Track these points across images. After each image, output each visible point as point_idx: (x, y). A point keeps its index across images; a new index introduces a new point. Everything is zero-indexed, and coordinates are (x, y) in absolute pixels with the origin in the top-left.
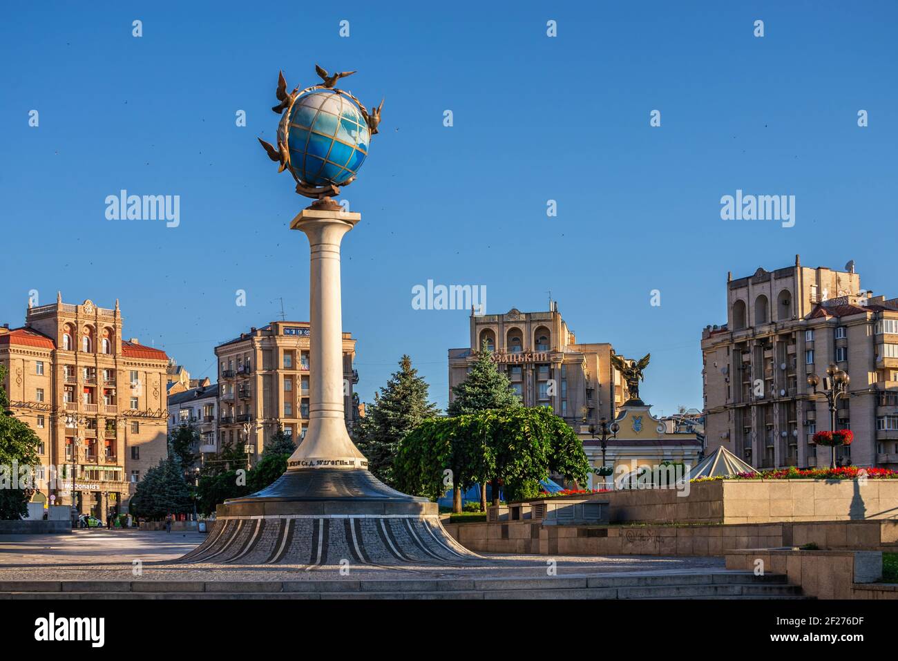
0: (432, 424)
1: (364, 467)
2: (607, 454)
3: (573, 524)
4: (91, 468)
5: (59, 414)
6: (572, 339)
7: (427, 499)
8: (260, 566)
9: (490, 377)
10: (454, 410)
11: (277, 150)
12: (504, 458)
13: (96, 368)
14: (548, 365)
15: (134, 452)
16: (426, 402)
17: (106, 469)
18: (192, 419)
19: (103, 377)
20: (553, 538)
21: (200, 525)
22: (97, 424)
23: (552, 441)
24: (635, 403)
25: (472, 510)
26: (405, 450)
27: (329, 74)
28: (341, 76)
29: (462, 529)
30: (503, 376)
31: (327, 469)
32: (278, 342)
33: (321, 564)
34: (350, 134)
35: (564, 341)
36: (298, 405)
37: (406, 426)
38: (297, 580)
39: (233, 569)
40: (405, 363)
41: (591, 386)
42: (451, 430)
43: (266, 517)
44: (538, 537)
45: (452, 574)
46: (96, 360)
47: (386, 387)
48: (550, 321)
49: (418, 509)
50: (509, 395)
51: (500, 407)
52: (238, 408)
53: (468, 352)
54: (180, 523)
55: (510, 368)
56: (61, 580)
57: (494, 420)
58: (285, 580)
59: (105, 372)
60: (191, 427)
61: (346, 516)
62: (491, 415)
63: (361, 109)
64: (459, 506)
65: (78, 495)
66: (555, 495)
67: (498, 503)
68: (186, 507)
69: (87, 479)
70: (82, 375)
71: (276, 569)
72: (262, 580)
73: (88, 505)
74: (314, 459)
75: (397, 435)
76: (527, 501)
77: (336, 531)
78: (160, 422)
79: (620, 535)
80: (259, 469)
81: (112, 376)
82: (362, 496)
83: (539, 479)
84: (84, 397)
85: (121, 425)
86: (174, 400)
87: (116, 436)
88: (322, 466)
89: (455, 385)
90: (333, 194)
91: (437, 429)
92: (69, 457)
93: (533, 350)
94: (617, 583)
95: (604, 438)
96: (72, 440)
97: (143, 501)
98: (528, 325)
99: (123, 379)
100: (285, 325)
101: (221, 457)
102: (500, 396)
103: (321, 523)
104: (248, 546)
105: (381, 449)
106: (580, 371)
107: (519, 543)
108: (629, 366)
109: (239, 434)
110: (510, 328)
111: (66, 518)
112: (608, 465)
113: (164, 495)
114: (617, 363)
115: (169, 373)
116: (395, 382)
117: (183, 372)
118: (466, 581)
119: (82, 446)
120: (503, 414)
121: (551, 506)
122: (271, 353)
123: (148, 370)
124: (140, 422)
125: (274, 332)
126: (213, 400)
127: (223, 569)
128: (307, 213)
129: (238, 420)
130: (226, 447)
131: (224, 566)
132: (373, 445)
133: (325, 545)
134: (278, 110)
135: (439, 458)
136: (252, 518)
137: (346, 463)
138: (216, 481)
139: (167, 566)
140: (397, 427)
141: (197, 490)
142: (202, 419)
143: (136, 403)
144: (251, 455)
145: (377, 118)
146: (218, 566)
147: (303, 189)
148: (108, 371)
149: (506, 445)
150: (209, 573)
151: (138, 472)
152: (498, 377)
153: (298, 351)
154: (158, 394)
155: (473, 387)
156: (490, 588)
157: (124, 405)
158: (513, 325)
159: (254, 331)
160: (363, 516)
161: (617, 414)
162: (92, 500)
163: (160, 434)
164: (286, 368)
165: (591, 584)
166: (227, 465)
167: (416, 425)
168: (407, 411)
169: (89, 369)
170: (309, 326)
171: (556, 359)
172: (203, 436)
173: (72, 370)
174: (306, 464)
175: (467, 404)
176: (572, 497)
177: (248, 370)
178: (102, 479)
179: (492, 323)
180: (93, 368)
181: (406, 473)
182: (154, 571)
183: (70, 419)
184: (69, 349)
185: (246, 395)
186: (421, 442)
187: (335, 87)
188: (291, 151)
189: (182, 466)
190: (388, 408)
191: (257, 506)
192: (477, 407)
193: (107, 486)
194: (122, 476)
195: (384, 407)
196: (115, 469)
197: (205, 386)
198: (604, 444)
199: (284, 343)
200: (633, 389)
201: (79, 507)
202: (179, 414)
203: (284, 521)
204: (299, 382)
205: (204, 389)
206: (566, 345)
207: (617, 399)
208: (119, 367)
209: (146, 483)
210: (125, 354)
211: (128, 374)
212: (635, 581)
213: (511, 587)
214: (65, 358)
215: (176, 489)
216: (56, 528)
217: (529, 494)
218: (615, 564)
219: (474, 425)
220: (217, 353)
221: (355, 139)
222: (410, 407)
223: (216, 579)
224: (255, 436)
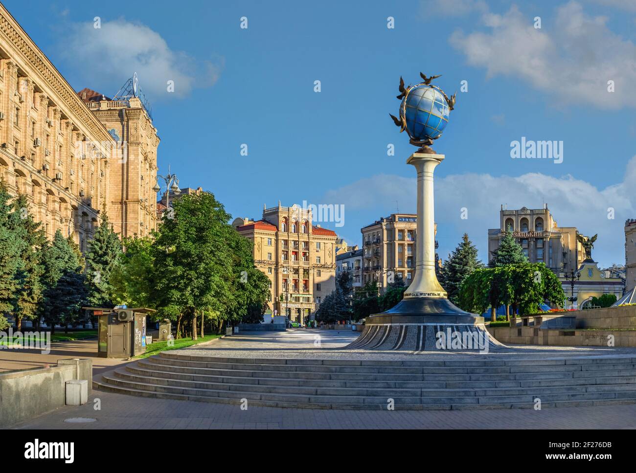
0: (480, 272)
1: (445, 297)
2: (574, 289)
3: (556, 329)
4: (296, 295)
5: (279, 267)
6: (555, 224)
7: (478, 315)
8: (389, 351)
9: (511, 246)
10: (492, 264)
11: (399, 120)
12: (519, 291)
13: (298, 241)
14: (542, 239)
15: (318, 287)
16: (477, 260)
17: (303, 296)
18: (349, 268)
19: (302, 246)
20: (545, 336)
21: (353, 326)
22: (299, 271)
23: (545, 282)
24: (589, 261)
25: (502, 320)
26: (465, 287)
27: (428, 77)
28: (434, 77)
29: (496, 330)
30: (518, 245)
31: (426, 298)
32: (395, 225)
33: (422, 350)
34: (439, 110)
35: (551, 226)
36: (406, 260)
37: (466, 273)
38: (410, 360)
39: (375, 353)
40: (465, 238)
41: (566, 251)
42: (490, 276)
43: (392, 324)
44: (537, 335)
45: (493, 357)
46: (298, 237)
47: (455, 251)
48: (544, 214)
49: (473, 320)
50: (522, 256)
51: (517, 263)
52: (373, 262)
53: (499, 231)
54: (342, 326)
55: (521, 240)
56: (287, 359)
57: (513, 270)
58: (404, 360)
59: (303, 243)
60: (348, 272)
61: (435, 324)
62: (512, 267)
63: (445, 96)
64: (495, 318)
65: (289, 310)
66: (547, 312)
67: (516, 316)
68: (345, 317)
69: (293, 301)
70: (291, 245)
71: (398, 353)
72: (391, 360)
73: (294, 315)
74: (419, 292)
75: (461, 278)
76: (531, 315)
77: (430, 332)
78: (332, 270)
79: (582, 335)
80: (385, 296)
81: (307, 245)
82: (444, 313)
83: (539, 303)
84: (292, 257)
85: (311, 272)
86: (339, 258)
87: (308, 278)
88: (423, 296)
89: (492, 250)
90: (429, 144)
91: (482, 275)
92: (284, 290)
93: (534, 230)
94: (581, 362)
95: (573, 280)
96: (286, 281)
97: (323, 314)
98: (531, 216)
99: (313, 247)
100: (399, 216)
101: (364, 289)
102: (517, 256)
103: (422, 328)
104: (383, 340)
105: (452, 286)
106: (559, 243)
107: (527, 338)
108: (586, 240)
109: (373, 276)
110: (522, 217)
111: (283, 322)
112: (575, 295)
113: (334, 310)
114: (580, 239)
115: (337, 243)
116: (460, 248)
117: (344, 242)
118: (500, 361)
119: (291, 284)
120: (518, 267)
121: (545, 319)
122: (391, 231)
123: (326, 242)
124: (321, 270)
125: (393, 220)
126: (360, 258)
127: (370, 353)
128: (415, 155)
129: (373, 269)
130: (366, 284)
131: (370, 351)
132: (447, 283)
133: (424, 340)
134: (400, 97)
135: (483, 291)
136: (385, 325)
137: (436, 295)
138: (362, 303)
139: (340, 351)
140: (461, 274)
141: (351, 307)
142: (354, 268)
143: (319, 260)
144: (380, 288)
145: (453, 101)
146: (367, 351)
147: (414, 142)
148: (305, 243)
149: (520, 285)
150: (363, 355)
151: (320, 298)
152: (516, 246)
153: (406, 231)
154: (331, 255)
155: (503, 251)
156: (513, 365)
157: (313, 261)
158: (523, 216)
159: (382, 219)
160: (444, 324)
161: (579, 267)
162: (296, 313)
163: (332, 277)
164: (399, 240)
165: (567, 363)
166: (367, 294)
167: (471, 272)
168: (466, 265)
169: (295, 242)
170: (416, 216)
171: (546, 235)
172: (354, 278)
173: (286, 242)
174: (414, 295)
175: (499, 261)
176: (556, 313)
177: (379, 241)
178: (301, 301)
179: (512, 215)
180: (297, 241)
181: (466, 299)
182: (333, 354)
183: (285, 269)
184: (285, 231)
185: (378, 255)
186: (474, 282)
187: (431, 84)
188: (407, 120)
189: (344, 294)
190: (456, 263)
191: (387, 318)
192: (504, 263)
193: (304, 305)
194: (312, 300)
195: (453, 262)
196: (308, 296)
197: (355, 250)
198: (572, 283)
199: (399, 226)
200: (588, 253)
201: (289, 317)
202: (342, 266)
203: (402, 327)
204: (406, 248)
205: (355, 251)
206: (552, 227)
207: (579, 258)
208: (310, 240)
209: (324, 303)
210: (314, 233)
211: (315, 244)
212: (591, 362)
213: (524, 364)
214: (283, 236)
215: (340, 307)
216: (278, 328)
217: (532, 311)
218: (580, 351)
219: (503, 273)
220: (362, 232)
221: (441, 113)
222: (468, 262)
223: (367, 359)
224: (382, 278)
